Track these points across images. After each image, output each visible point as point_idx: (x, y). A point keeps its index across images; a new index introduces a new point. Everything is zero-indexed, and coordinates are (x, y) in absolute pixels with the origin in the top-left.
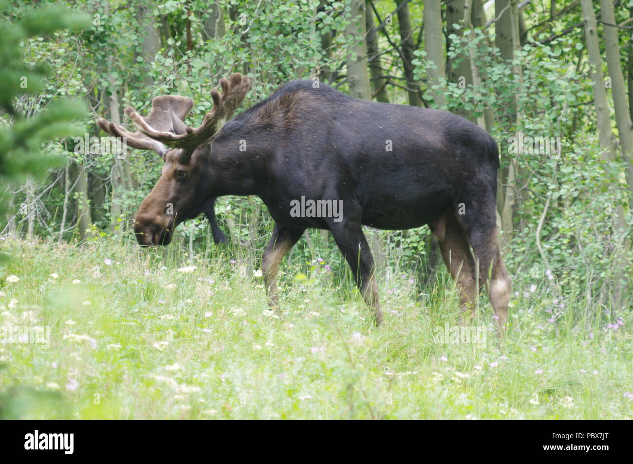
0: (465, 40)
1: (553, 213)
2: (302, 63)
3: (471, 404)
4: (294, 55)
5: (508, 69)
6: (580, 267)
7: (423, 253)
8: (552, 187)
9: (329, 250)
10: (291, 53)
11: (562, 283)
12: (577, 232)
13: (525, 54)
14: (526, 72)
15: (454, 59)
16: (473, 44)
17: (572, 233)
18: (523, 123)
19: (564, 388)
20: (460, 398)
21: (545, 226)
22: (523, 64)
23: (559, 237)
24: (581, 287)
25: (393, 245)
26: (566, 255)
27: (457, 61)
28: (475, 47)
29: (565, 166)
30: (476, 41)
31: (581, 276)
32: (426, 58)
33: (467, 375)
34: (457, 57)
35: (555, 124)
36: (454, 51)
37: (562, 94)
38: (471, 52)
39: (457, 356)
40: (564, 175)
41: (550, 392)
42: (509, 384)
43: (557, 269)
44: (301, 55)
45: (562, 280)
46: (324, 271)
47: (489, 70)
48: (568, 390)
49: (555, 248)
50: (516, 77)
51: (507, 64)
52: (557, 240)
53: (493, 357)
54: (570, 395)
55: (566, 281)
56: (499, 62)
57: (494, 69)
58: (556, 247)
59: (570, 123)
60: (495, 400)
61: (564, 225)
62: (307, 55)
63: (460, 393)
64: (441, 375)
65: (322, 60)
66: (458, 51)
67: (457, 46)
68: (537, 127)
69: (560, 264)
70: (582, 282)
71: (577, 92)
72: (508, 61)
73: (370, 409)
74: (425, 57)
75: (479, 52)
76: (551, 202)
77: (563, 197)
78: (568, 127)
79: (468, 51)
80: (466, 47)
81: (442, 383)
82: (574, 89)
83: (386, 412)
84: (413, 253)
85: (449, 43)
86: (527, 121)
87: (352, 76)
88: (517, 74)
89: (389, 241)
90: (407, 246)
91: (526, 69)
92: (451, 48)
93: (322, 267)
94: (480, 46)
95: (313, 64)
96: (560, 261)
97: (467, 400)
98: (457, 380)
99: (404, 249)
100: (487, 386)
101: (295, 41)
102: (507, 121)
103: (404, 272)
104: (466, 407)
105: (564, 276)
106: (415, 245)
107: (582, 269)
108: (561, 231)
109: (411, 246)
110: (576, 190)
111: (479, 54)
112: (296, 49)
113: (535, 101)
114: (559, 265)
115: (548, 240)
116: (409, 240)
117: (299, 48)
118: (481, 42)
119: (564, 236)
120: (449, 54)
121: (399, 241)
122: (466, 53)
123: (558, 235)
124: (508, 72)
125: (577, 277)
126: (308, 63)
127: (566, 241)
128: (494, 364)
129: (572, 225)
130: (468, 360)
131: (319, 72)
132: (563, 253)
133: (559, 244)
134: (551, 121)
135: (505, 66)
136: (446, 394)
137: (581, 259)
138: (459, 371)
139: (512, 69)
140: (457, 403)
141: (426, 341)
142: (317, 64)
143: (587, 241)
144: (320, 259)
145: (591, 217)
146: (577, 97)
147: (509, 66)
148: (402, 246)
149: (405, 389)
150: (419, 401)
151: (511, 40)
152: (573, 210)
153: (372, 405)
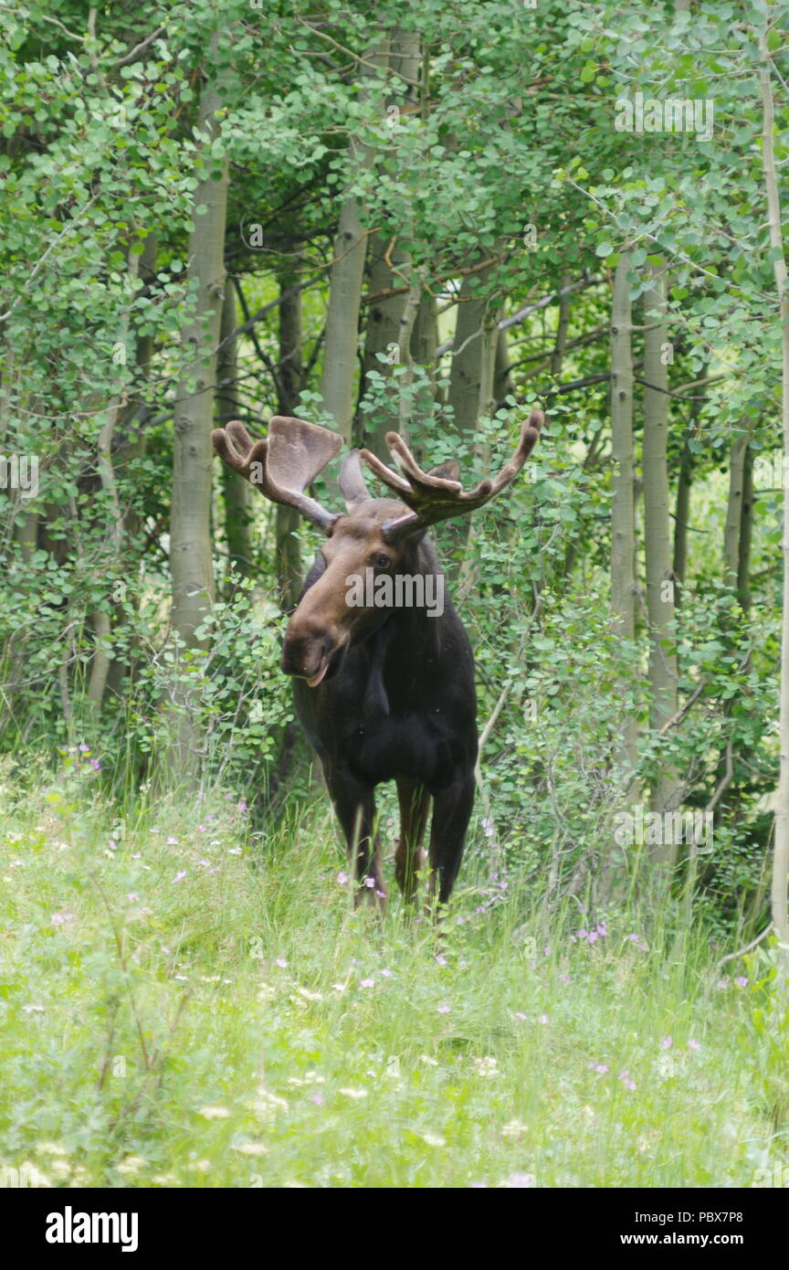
0: (394, 384)
1: (510, 715)
2: (96, 385)
3: (318, 1050)
4: (84, 369)
5: (464, 447)
6: (545, 820)
7: (269, 757)
8: (513, 671)
9: (101, 726)
10: (80, 365)
11: (508, 846)
12: (548, 757)
13: (498, 424)
14: (495, 456)
15: (370, 416)
16: (407, 392)
17: (537, 758)
18: (478, 547)
19: (485, 1039)
20: (300, 1036)
21: (494, 736)
22: (493, 442)
23: (515, 762)
24: (542, 858)
25: (217, 736)
26: (523, 796)
27: (374, 420)
28: (411, 398)
29: (541, 635)
30: (414, 388)
31: (543, 838)
32: (321, 407)
33: (318, 996)
34: (376, 413)
35: (534, 557)
36: (372, 401)
37: (554, 505)
38: (403, 409)
39: (305, 957)
40: (537, 653)
41: (458, 1044)
42: (389, 1019)
43: (503, 817)
44: (97, 370)
45: (509, 841)
46: (87, 770)
47: (430, 443)
48: (491, 1044)
49: (506, 781)
50: (477, 462)
51: (462, 436)
52: (511, 767)
53: (368, 969)
54: (493, 1054)
55: (516, 842)
56: (450, 433)
57: (439, 443)
58: (508, 780)
59: (561, 558)
60: (362, 1046)
61: (526, 742)
62: (107, 371)
63: (302, 1026)
64: (273, 989)
65: (133, 384)
66: (379, 402)
67: (379, 393)
68: (502, 558)
69: (511, 810)
70: (543, 848)
71: (581, 506)
72: (466, 431)
73: (143, 1043)
74: (319, 403)
75: (416, 409)
76: (510, 696)
77: (531, 693)
78: (556, 565)
79: (397, 404)
80: (395, 397)
81: (273, 1005)
82: (576, 500)
83: (169, 1051)
84: (251, 756)
85: (364, 383)
86: (486, 544)
87: (184, 416)
88: (479, 455)
89: (210, 728)
90: (242, 742)
91: (496, 451)
92: (367, 396)
93: (87, 760)
94: (418, 398)
95: (115, 390)
96: (510, 804)
97: (311, 1041)
98: (299, 1002)
99: (236, 747)
100: (350, 1020)
101: (88, 344)
102: (449, 539)
103: (230, 788)
104: (309, 1055)
105: (513, 833)
106: (256, 742)
107: (547, 825)
108: (520, 751)
109: (248, 742)
110: (556, 683)
111: (415, 412)
112: (88, 359)
113: (506, 510)
114: (508, 811)
115: (494, 764)
116: (246, 732)
117: (94, 357)
118: (422, 390)
119: (525, 760)
120: (362, 405)
121: (229, 731)
122: (394, 409)
123: (514, 757)
124: (462, 452)
125: (537, 839)
126: (106, 386)
127: (525, 771)
128: (368, 983)
129: (540, 744)
130: (323, 967)
131: (125, 404)
132: (519, 791)
133: (512, 773)
134: (529, 551)
135: (459, 441)
136: (277, 1024)
137: (547, 805)
138: (305, 984)
139: (471, 448)
140: (294, 1044)
141: (254, 924)
142: (123, 390)
143: (563, 775)
144: (84, 748)
145: (576, 735)
146: (579, 514)
147: (465, 441)
148: (232, 741)
149: (207, 1009)
150: (228, 1032)
151: (479, 386)
152: (546, 718)
153: (146, 1036)
